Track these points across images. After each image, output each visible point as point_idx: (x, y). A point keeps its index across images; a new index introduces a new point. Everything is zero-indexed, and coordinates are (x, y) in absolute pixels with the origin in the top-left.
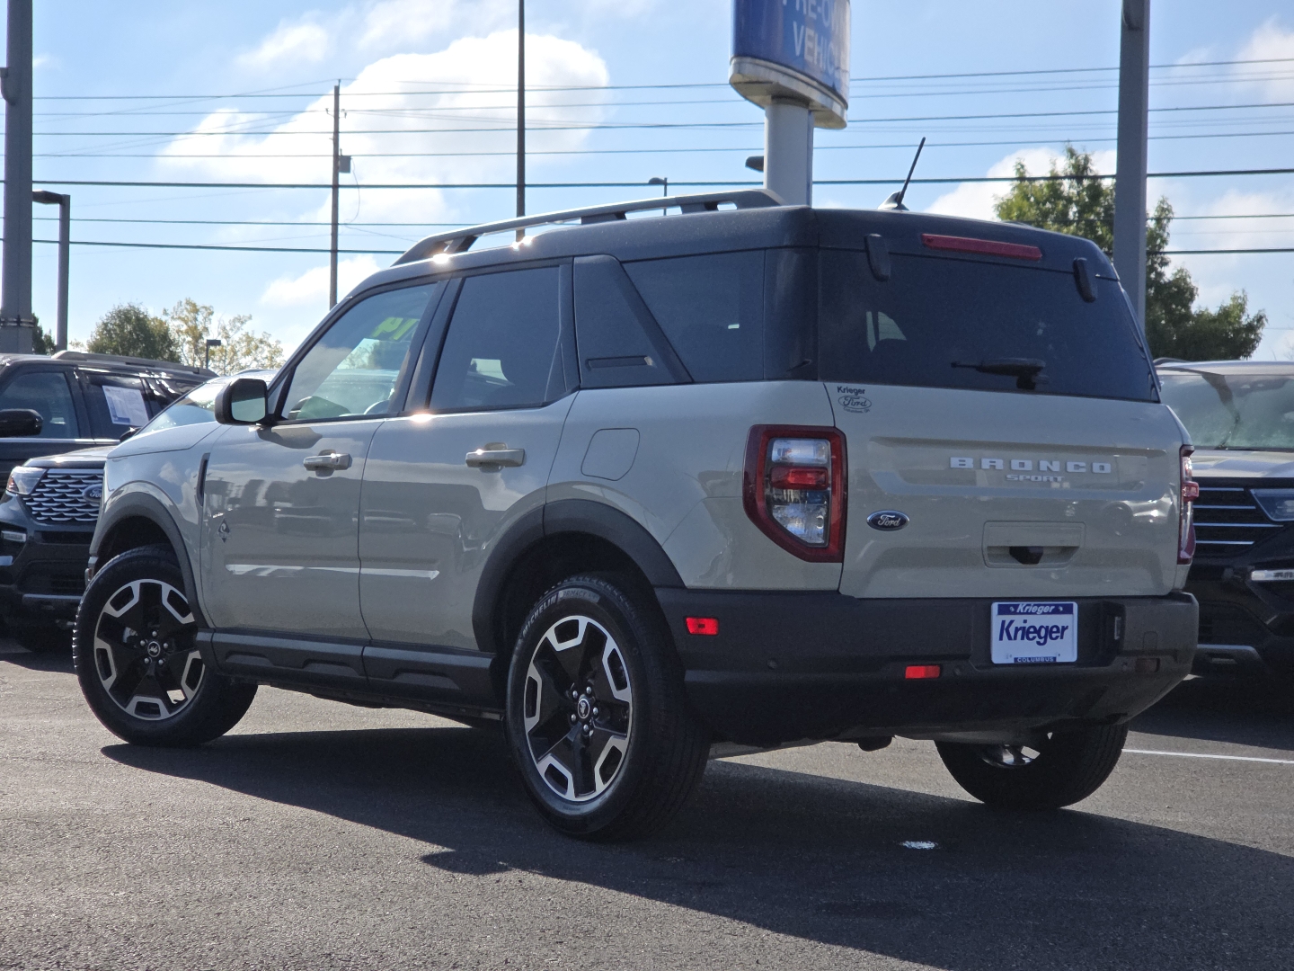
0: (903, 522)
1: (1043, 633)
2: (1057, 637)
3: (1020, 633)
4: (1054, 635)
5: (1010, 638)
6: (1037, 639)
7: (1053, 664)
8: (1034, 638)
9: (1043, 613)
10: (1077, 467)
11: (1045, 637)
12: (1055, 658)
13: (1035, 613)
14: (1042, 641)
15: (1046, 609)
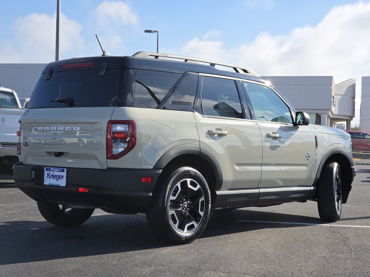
0: (28, 145)
1: (58, 177)
2: (61, 179)
3: (52, 176)
4: (60, 178)
5: (49, 178)
6: (56, 179)
7: (59, 186)
8: (55, 178)
9: (57, 171)
10: (68, 128)
11: (58, 178)
12: (59, 185)
13: (55, 171)
14: (57, 179)
15: (58, 170)
